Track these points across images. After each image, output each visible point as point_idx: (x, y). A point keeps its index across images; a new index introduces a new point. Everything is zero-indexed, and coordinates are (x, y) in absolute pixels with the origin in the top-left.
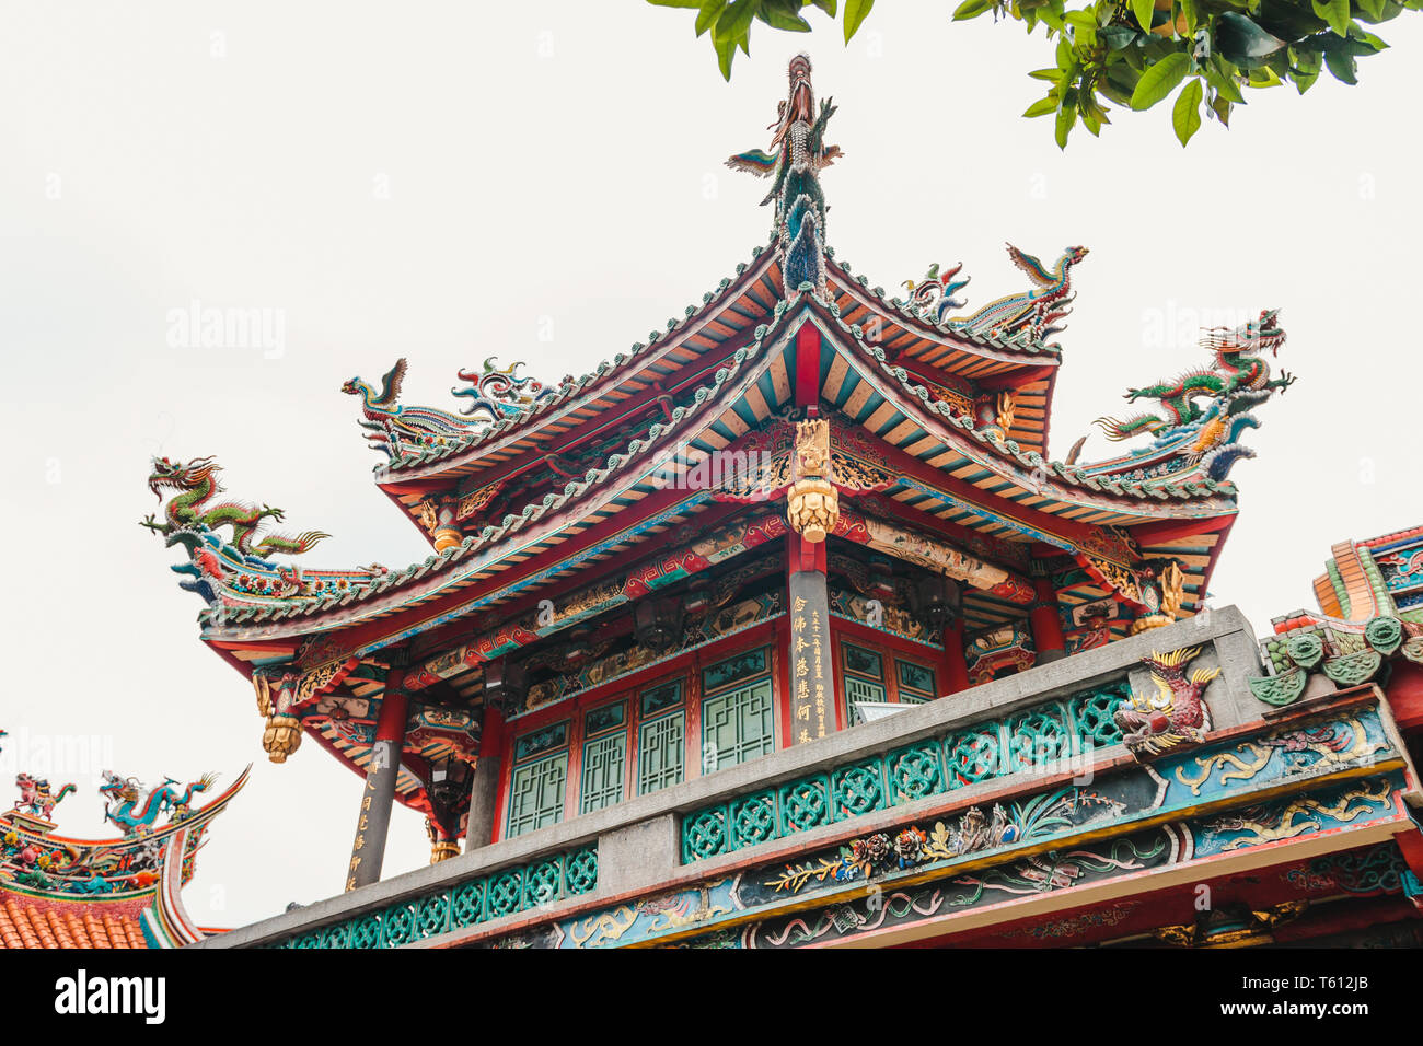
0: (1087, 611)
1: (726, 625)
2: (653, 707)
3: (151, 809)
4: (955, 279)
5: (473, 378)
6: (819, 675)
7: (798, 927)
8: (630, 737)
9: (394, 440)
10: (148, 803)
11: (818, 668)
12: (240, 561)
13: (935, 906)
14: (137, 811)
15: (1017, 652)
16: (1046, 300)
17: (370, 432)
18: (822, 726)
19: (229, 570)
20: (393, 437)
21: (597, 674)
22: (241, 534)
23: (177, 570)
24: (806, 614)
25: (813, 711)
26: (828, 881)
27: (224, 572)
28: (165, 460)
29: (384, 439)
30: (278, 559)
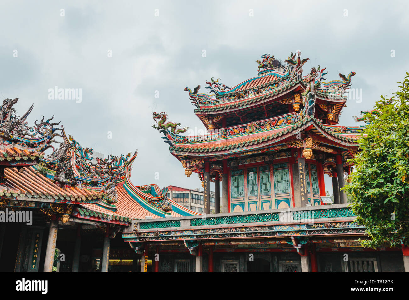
0: (347, 157)
1: (278, 156)
2: (262, 170)
3: (120, 162)
4: (324, 72)
5: (209, 83)
6: (304, 179)
7: (315, 232)
8: (258, 175)
9: (198, 103)
10: (120, 161)
11: (304, 177)
12: (175, 136)
13: (336, 232)
14: (118, 163)
15: (333, 163)
16: (345, 85)
17: (192, 101)
18: (305, 188)
19: (173, 138)
20: (197, 102)
21: (249, 161)
22: (174, 130)
23: (163, 138)
24: (302, 166)
25: (304, 185)
26: (321, 227)
27: (172, 139)
28: (155, 113)
29: (195, 103)
30: (180, 134)
